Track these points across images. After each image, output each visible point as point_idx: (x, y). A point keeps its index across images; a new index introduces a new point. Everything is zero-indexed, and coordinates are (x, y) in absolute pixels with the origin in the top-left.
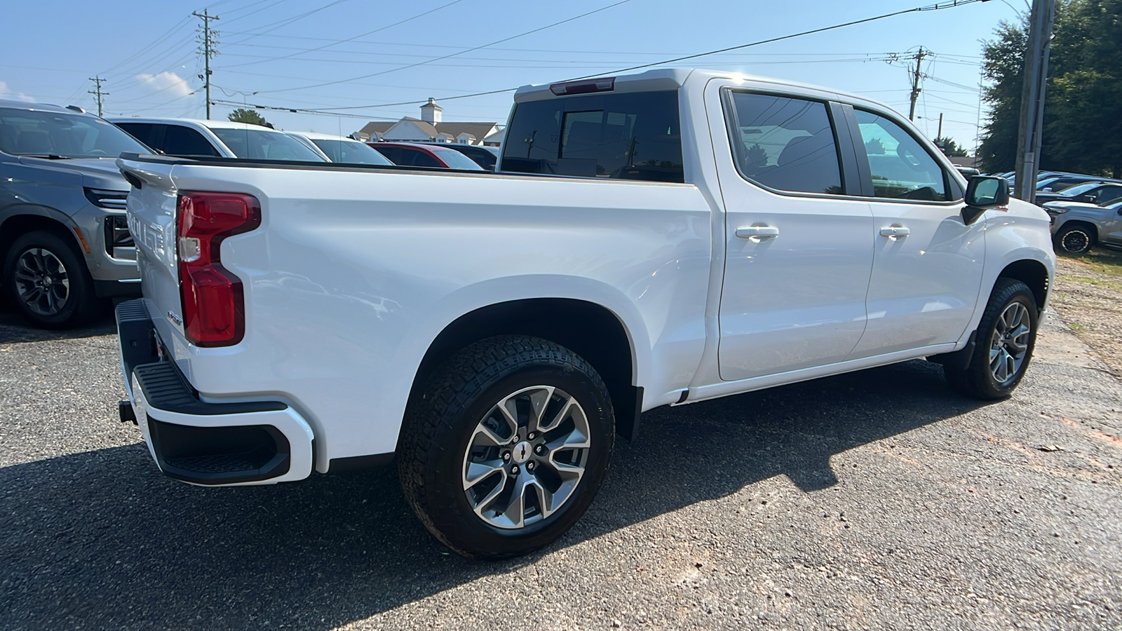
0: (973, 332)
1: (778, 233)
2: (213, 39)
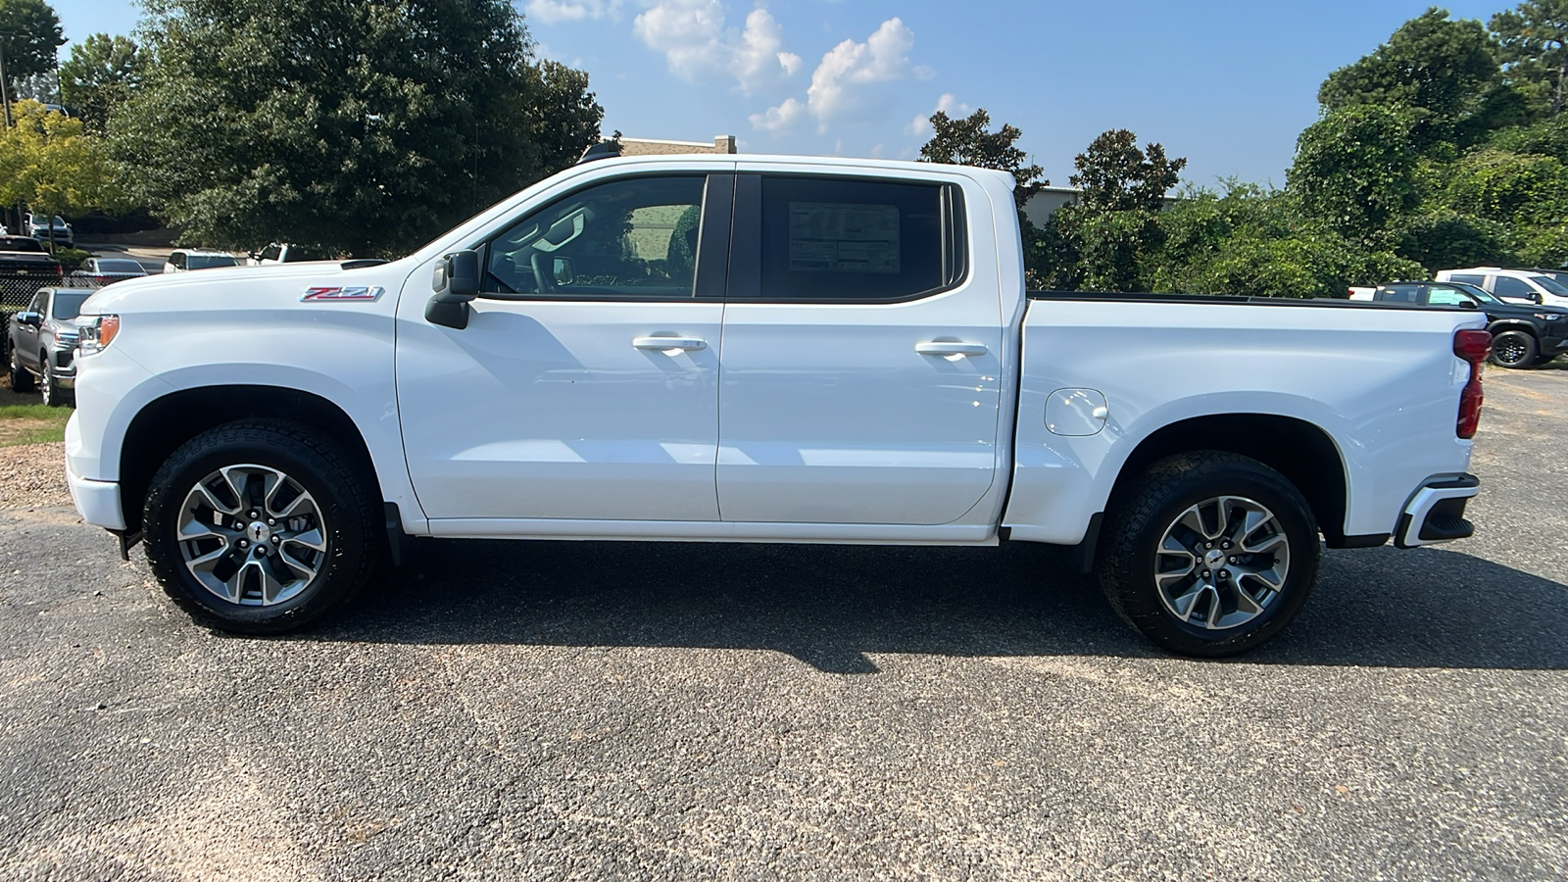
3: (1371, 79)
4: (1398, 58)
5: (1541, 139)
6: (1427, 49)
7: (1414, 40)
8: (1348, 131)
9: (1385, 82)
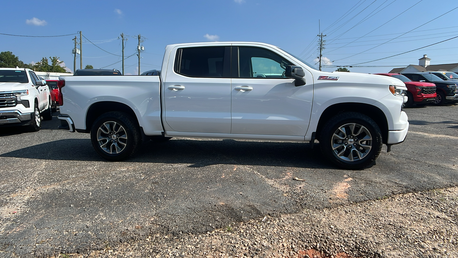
0: (313, 133)
1: (184, 88)
2: (323, 43)
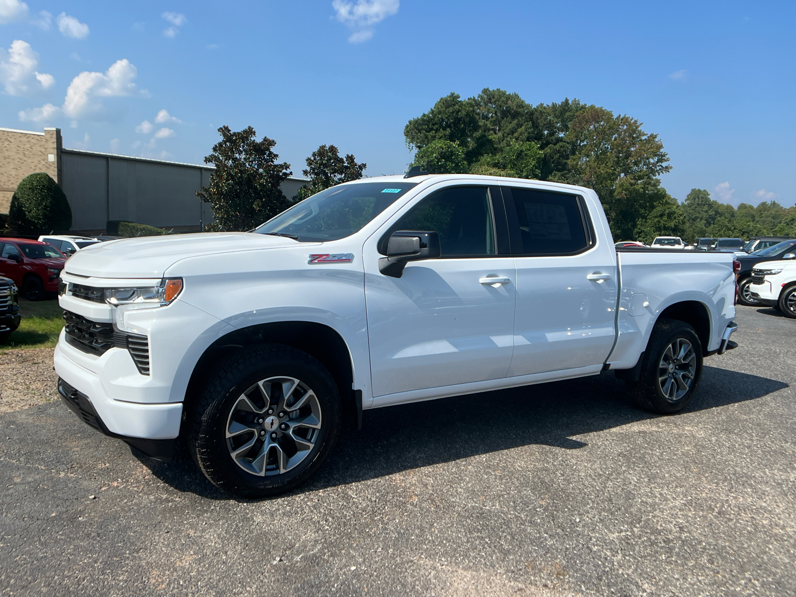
3: (428, 126)
4: (440, 116)
5: (496, 161)
6: (453, 113)
7: (446, 108)
8: (438, 154)
9: (435, 128)
